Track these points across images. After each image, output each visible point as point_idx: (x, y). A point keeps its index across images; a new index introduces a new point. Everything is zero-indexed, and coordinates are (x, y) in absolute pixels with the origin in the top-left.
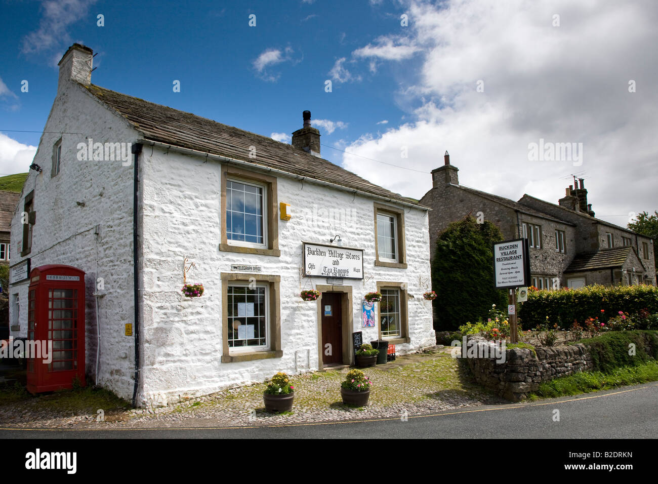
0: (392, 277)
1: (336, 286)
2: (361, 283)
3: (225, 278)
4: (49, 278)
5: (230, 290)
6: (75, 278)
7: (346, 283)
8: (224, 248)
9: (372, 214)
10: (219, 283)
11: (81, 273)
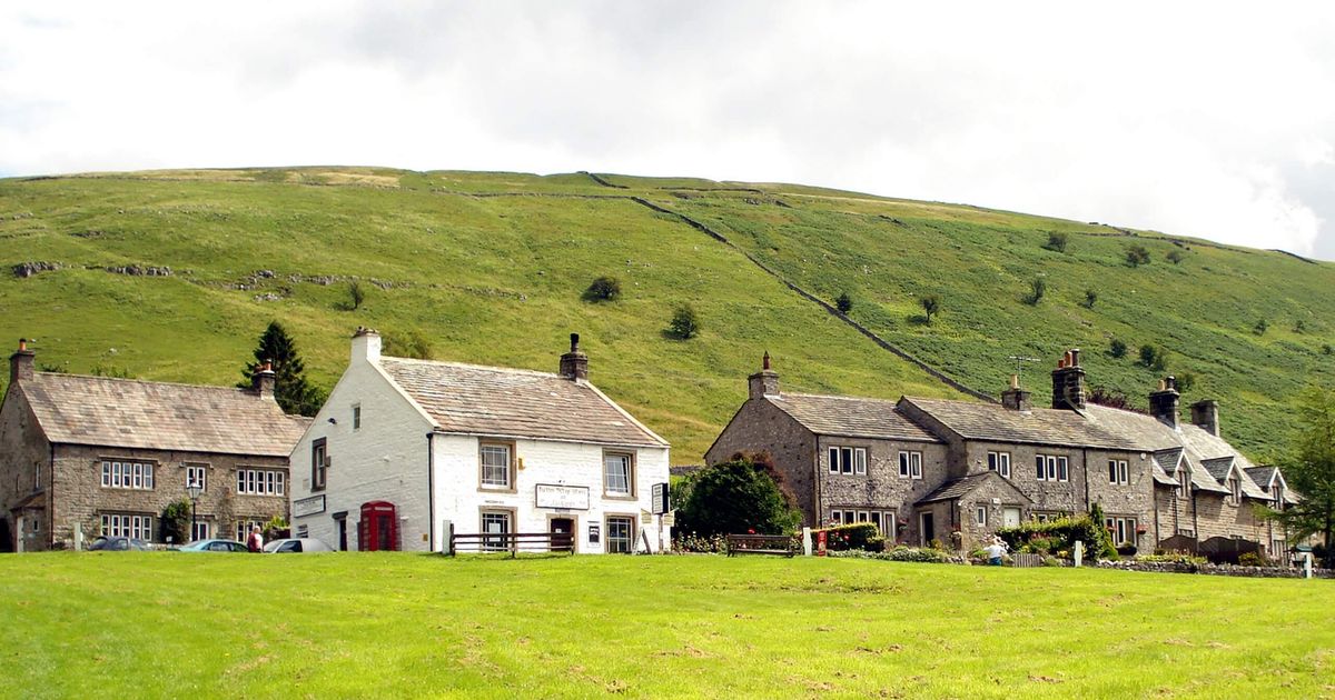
0: (623, 508)
1: (563, 515)
2: (587, 512)
3: (481, 509)
4: (377, 508)
5: (484, 515)
6: (390, 509)
7: (572, 512)
8: (481, 490)
9: (601, 458)
10: (477, 511)
11: (393, 506)
